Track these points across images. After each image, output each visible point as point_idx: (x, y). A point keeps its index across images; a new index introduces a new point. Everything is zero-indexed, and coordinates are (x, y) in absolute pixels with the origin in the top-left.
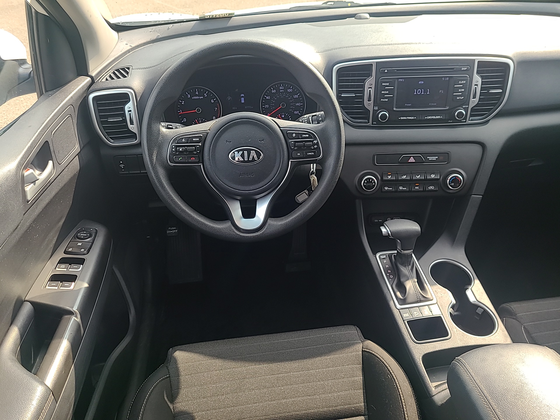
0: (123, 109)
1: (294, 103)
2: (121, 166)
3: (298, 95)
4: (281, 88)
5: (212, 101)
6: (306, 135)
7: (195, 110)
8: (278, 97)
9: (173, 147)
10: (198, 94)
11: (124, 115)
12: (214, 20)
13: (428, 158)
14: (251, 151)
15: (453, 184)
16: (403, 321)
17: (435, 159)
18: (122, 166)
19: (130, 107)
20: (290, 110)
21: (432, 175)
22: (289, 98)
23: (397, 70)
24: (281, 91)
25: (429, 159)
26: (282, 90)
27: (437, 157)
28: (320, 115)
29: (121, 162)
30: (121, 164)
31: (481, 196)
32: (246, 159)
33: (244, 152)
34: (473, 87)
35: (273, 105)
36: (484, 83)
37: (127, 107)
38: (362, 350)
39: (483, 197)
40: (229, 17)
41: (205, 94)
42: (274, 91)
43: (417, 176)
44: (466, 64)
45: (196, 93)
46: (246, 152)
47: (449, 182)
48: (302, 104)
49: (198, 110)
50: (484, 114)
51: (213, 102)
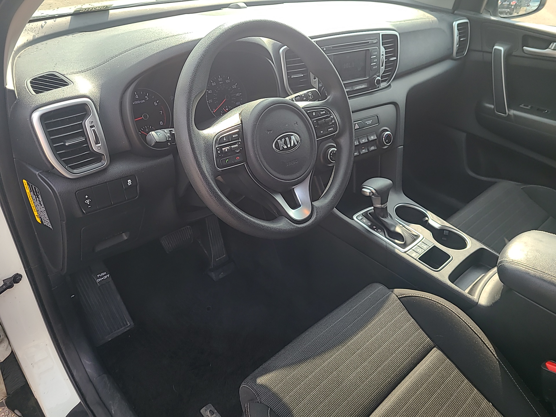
0: (81, 126)
1: (234, 94)
2: (86, 202)
3: (236, 84)
4: (219, 80)
5: (155, 104)
6: (323, 112)
7: (142, 117)
8: (219, 89)
9: (218, 149)
10: (138, 97)
11: (83, 134)
12: (97, 13)
13: (366, 122)
14: (291, 137)
15: (387, 141)
16: (416, 259)
17: (371, 123)
18: (88, 201)
19: (93, 122)
20: (232, 102)
21: (372, 137)
22: (229, 90)
23: (333, 47)
24: (220, 83)
25: (368, 124)
26: (221, 81)
27: (371, 121)
28: (303, 95)
29: (87, 197)
30: (87, 199)
31: (402, 146)
32: (289, 146)
33: (286, 138)
34: (381, 57)
35: (216, 98)
36: (387, 52)
37: (87, 123)
38: (398, 298)
39: (404, 147)
40: (105, 10)
41: (146, 97)
42: (214, 84)
43: (362, 140)
44: (375, 38)
45: (136, 97)
46: (287, 139)
47: (385, 139)
48: (241, 94)
49: (145, 117)
50: (386, 80)
51: (157, 105)
